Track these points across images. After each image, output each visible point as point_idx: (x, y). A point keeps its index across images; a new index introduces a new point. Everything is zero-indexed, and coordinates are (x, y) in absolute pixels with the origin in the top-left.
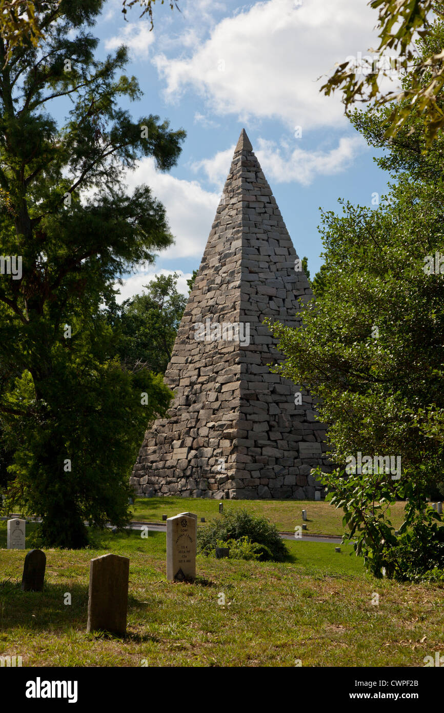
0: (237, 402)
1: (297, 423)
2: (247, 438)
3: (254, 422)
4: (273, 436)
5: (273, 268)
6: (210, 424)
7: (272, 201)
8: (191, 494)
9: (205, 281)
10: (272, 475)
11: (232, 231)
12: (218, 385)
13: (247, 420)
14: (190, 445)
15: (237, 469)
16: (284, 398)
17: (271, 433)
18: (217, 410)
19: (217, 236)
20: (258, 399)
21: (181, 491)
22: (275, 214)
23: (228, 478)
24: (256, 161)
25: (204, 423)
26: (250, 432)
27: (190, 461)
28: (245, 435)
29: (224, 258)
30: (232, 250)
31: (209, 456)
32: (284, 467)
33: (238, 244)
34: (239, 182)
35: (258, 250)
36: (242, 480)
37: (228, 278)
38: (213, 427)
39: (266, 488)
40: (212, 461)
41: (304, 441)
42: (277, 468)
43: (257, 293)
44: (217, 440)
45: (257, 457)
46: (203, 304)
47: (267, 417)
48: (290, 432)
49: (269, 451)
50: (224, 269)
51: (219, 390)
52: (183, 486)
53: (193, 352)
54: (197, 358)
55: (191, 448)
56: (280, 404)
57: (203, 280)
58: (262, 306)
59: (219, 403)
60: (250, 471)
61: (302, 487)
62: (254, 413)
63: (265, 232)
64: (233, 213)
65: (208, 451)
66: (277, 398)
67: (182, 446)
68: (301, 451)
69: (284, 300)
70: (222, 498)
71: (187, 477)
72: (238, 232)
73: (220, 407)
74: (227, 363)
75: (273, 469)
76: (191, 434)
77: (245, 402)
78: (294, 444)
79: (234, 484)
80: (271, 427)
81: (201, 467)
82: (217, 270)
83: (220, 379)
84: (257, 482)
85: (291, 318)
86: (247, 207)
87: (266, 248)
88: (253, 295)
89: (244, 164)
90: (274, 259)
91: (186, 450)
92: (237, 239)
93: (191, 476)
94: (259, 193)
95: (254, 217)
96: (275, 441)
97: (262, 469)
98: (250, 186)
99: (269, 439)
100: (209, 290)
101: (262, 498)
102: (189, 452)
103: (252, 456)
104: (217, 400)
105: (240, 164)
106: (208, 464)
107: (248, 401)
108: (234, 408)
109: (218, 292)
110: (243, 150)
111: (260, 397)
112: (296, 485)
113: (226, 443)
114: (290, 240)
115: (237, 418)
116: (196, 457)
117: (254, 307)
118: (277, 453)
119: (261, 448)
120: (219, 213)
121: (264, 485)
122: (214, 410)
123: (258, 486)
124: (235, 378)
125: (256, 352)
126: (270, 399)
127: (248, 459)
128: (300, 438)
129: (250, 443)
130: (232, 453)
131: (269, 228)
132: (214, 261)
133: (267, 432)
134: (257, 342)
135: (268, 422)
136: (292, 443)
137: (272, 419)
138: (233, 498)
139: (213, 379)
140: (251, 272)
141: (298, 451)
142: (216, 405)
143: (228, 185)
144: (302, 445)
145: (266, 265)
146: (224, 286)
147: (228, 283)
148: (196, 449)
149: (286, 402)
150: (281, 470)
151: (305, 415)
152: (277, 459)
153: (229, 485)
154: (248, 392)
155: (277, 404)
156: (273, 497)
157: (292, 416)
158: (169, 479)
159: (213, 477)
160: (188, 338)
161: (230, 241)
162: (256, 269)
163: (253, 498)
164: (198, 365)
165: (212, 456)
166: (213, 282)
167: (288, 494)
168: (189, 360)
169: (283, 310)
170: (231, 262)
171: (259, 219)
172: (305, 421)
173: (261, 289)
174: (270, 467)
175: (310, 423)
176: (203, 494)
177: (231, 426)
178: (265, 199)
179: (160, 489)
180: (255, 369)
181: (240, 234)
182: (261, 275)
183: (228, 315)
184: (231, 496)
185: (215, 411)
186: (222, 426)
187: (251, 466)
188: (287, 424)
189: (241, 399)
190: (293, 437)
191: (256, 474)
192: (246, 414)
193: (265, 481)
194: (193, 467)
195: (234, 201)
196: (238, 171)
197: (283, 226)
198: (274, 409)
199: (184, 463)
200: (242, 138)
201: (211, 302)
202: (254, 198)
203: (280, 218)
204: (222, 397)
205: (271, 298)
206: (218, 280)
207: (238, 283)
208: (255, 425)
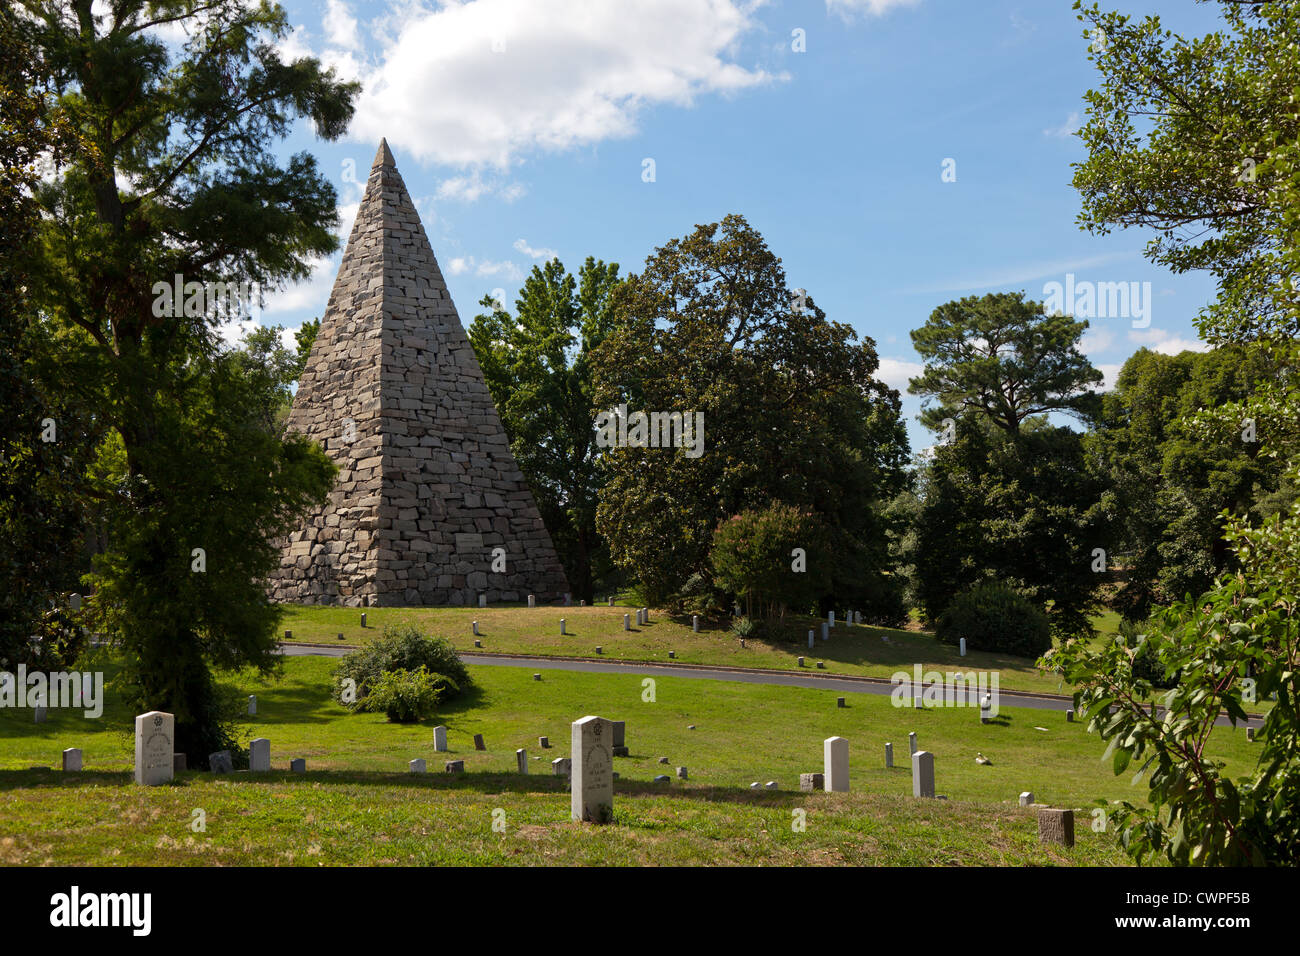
0: (378, 483)
1: (454, 510)
2: (390, 528)
3: (401, 508)
4: (423, 525)
5: (422, 314)
6: (342, 511)
7: (420, 230)
8: (316, 600)
9: (334, 329)
10: (422, 574)
11: (369, 265)
12: (351, 461)
13: (390, 505)
14: (314, 538)
15: (379, 567)
16: (436, 478)
17: (420, 522)
18: (351, 493)
19: (349, 272)
20: (404, 480)
21: (303, 597)
22: (424, 246)
23: (366, 580)
24: (400, 179)
25: (333, 509)
26: (395, 521)
27: (314, 558)
28: (388, 525)
29: (358, 300)
30: (371, 289)
31: (340, 551)
32: (438, 565)
33: (378, 282)
34: (379, 204)
35: (403, 290)
36: (385, 582)
37: (364, 325)
38: (345, 515)
39: (415, 592)
40: (344, 558)
41: (461, 531)
42: (429, 566)
43: (402, 345)
44: (351, 532)
45: (403, 553)
46: (332, 357)
47: (416, 502)
48: (444, 521)
49: (419, 545)
50: (359, 313)
51: (353, 468)
52: (304, 591)
53: (317, 419)
54: (322, 426)
55: (315, 542)
56: (433, 486)
57: (330, 327)
58: (410, 361)
59: (353, 483)
60: (395, 571)
61: (460, 589)
62: (400, 497)
63: (412, 268)
64: (371, 243)
65: (339, 546)
66: (429, 478)
67: (303, 539)
68: (458, 544)
69: (435, 355)
70: (359, 606)
71: (311, 579)
72: (377, 267)
73: (355, 488)
74: (364, 434)
75: (424, 567)
76: (315, 524)
77: (388, 482)
78: (451, 536)
79: (375, 588)
80: (421, 514)
81: (330, 566)
82: (350, 315)
83: (355, 453)
84: (405, 584)
85: (444, 377)
86: (389, 236)
87: (413, 290)
88: (398, 348)
89: (385, 183)
90: (423, 303)
91: (308, 544)
92: (377, 276)
93: (315, 577)
94: (405, 220)
95: (398, 250)
96: (427, 532)
97: (410, 567)
98: (392, 210)
99: (419, 530)
100: (339, 341)
101: (411, 604)
102: (312, 547)
103: (397, 551)
104: (350, 479)
105: (379, 181)
106: (338, 562)
107: (392, 481)
108: (374, 491)
109: (351, 343)
110: (384, 164)
111: (407, 476)
112: (453, 587)
113: (363, 535)
114: (442, 279)
115: (379, 502)
116: (322, 552)
117: (398, 363)
118: (428, 547)
119: (409, 540)
120: (352, 242)
121: (413, 588)
122: (347, 493)
123: (405, 589)
124: (375, 452)
125: (401, 419)
126: (419, 478)
127: (393, 555)
128: (457, 528)
129: (395, 534)
130: (371, 547)
131: (417, 264)
132: (346, 304)
133: (416, 521)
134: (403, 406)
135: (417, 508)
136: (449, 535)
137: (422, 504)
138: (374, 605)
139: (347, 454)
140: (394, 318)
141: (454, 544)
142: (350, 487)
143: (363, 208)
144: (459, 537)
145: (414, 310)
146: (360, 335)
147: (365, 330)
148: (323, 543)
149: (440, 483)
150: (435, 569)
151: (463, 499)
152: (428, 554)
153: (367, 588)
154: (392, 470)
155: (428, 485)
156: (424, 604)
157: (446, 500)
158: (284, 581)
159: (346, 579)
160: (310, 400)
161: (366, 278)
162: (400, 315)
163: (399, 605)
164: (324, 435)
165: (344, 552)
166: (344, 329)
167: (441, 599)
168: (313, 428)
169: (435, 367)
170: (368, 305)
171: (404, 251)
172: (463, 507)
173: (409, 340)
174: (420, 565)
175: (469, 509)
176: (332, 600)
177: (370, 514)
178: (412, 228)
179: (273, 594)
180: (400, 441)
181: (381, 270)
182: (407, 322)
183: (365, 372)
184: (371, 603)
185: (347, 495)
186: (357, 513)
187: (397, 564)
188: (441, 510)
189: (383, 478)
190: (448, 527)
191: (403, 574)
192: (389, 498)
193: (414, 583)
194: (318, 566)
195: (371, 228)
196: (378, 191)
197: (435, 263)
198: (424, 492)
199: (306, 561)
200: (382, 149)
201: (342, 356)
202: (397, 226)
203: (430, 253)
204: (357, 476)
205: (419, 352)
206: (351, 327)
207: (378, 331)
208: (401, 512)
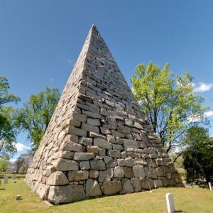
2: (80, 127)
4: (103, 130)
10: (102, 165)
16: (111, 108)
17: (102, 128)
20: (93, 103)
26: (84, 124)
28: (79, 125)
32: (113, 158)
39: (95, 183)
41: (125, 138)
42: (107, 159)
45: (88, 147)
47: (99, 116)
48: (116, 130)
60: (78, 162)
61: (130, 179)
66: (107, 106)
68: (125, 145)
75: (103, 159)
80: (102, 123)
84: (86, 175)
96: (106, 135)
97: (92, 159)
99: (100, 133)
103: (83, 145)
112: (125, 177)
118: (107, 145)
119: (93, 138)
121: (94, 179)
123: (86, 180)
126: (101, 105)
129: (82, 132)
133: (99, 127)
135: (100, 120)
137: (103, 118)
141: (123, 145)
155: (107, 109)
157: (116, 119)
172: (125, 125)
187: (80, 155)
190: (118, 134)
192: (81, 110)
193: (94, 174)
198: (104, 112)
208: (89, 120)
